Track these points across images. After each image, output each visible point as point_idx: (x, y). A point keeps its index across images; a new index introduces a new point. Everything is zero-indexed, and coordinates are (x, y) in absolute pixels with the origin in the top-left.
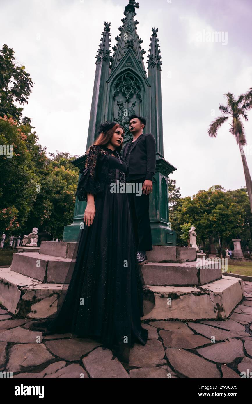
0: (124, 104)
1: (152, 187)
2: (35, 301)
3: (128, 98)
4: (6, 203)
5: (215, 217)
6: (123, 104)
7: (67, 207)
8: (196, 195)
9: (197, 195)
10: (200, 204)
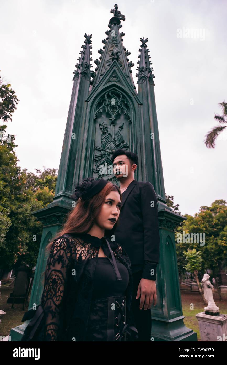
0: (109, 127)
3: (113, 120)
5: (224, 241)
10: (204, 225)
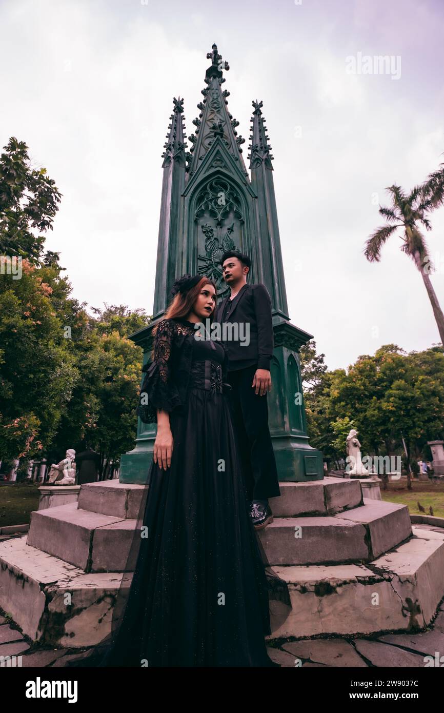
1: (270, 382)
2: (72, 613)
3: (219, 220)
4: (19, 408)
5: (391, 404)
6: (212, 230)
7: (126, 403)
8: (353, 365)
9: (355, 365)
